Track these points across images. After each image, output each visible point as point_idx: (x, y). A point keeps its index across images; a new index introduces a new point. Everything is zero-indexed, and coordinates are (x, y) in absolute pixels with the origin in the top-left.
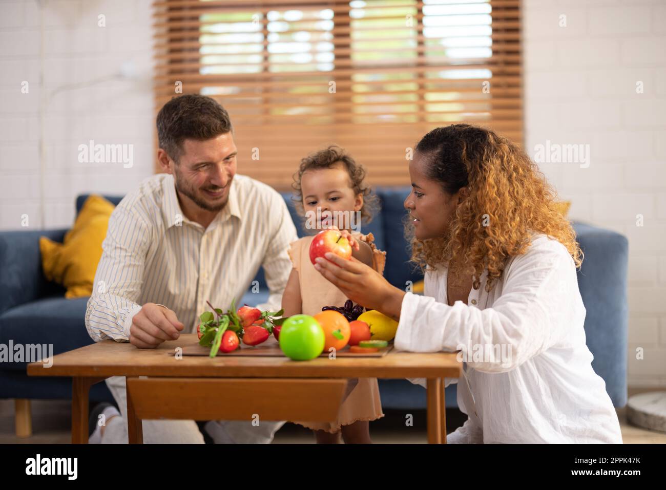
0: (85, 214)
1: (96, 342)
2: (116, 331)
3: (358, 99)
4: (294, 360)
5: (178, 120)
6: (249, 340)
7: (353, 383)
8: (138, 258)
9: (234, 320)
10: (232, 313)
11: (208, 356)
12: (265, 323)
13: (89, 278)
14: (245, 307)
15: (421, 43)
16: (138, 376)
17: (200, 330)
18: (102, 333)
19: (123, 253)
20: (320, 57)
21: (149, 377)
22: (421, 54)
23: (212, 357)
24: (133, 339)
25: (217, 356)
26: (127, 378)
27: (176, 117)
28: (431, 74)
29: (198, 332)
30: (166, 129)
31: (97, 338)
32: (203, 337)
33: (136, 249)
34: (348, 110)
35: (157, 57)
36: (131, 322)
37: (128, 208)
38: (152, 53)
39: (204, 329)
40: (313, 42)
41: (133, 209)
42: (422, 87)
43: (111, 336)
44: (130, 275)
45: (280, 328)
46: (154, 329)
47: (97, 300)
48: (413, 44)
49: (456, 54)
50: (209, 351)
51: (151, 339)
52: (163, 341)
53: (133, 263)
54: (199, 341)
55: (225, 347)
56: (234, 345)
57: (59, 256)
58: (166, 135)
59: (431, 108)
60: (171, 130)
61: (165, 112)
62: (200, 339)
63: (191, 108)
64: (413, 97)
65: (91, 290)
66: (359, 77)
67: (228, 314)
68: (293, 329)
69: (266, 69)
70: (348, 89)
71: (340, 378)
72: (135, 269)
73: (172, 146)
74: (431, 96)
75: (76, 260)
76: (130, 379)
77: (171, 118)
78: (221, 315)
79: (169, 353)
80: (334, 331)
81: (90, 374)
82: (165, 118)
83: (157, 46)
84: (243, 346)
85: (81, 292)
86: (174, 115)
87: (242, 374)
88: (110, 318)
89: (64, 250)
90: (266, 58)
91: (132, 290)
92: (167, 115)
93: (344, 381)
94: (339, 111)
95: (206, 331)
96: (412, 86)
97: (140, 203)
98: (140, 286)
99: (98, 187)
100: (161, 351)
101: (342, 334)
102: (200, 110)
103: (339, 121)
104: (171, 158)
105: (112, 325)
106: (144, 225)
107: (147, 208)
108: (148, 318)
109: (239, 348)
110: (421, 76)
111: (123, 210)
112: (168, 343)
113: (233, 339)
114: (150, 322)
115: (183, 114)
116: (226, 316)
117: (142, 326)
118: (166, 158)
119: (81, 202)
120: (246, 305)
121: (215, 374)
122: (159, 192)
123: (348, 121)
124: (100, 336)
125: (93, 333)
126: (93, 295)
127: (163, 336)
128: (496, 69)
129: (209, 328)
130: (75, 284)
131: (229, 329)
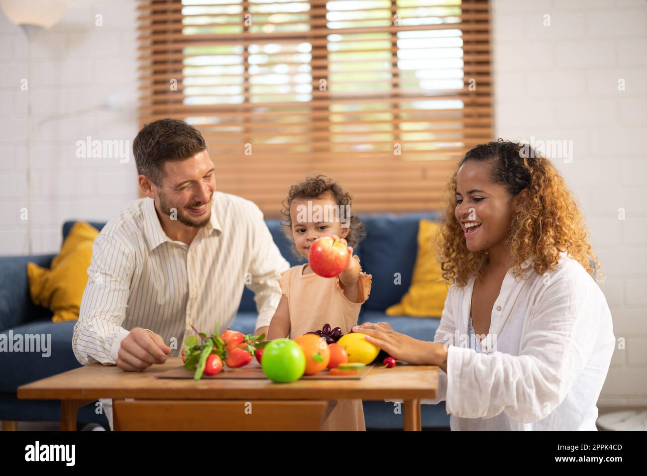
0: (71, 240)
1: (83, 366)
2: (104, 355)
3: (335, 129)
4: (276, 382)
5: (155, 145)
6: (232, 363)
7: (332, 405)
8: (123, 282)
9: (217, 343)
10: (216, 337)
11: (192, 378)
12: (247, 347)
13: (76, 302)
14: (228, 331)
15: (395, 75)
16: (124, 399)
17: (185, 353)
18: (89, 356)
19: (108, 279)
20: (298, 89)
21: (136, 399)
22: (395, 85)
23: (196, 380)
24: (120, 362)
25: (202, 378)
26: (113, 401)
27: (153, 141)
28: (405, 105)
29: (183, 355)
30: (144, 154)
31: (84, 361)
32: (188, 361)
33: (121, 274)
34: (326, 139)
35: (142, 88)
36: (119, 346)
37: (111, 235)
38: (138, 84)
39: (189, 352)
40: (291, 74)
41: (115, 236)
42: (397, 117)
43: (98, 359)
44: (115, 299)
45: (262, 352)
46: (142, 352)
47: (85, 324)
48: (388, 76)
49: (429, 85)
50: (194, 374)
51: (137, 362)
52: (151, 364)
53: (118, 287)
54: (183, 364)
55: (209, 371)
56: (218, 369)
57: (47, 281)
58: (145, 161)
59: (406, 137)
60: (150, 154)
61: (142, 139)
62: (184, 362)
63: (166, 132)
64: (388, 127)
65: (78, 315)
66: (336, 107)
67: (212, 338)
68: (274, 352)
69: (247, 100)
70: (326, 119)
71: (320, 400)
72: (121, 293)
73: (153, 171)
74: (405, 126)
75: (62, 284)
76: (117, 402)
77: (149, 144)
78: (205, 339)
79: (155, 376)
80: (315, 354)
81: (78, 397)
82: (142, 145)
83: (142, 78)
84: (226, 368)
85: (67, 316)
86: (151, 140)
87: (226, 397)
88: (98, 343)
89: (50, 275)
90: (247, 90)
91: (118, 314)
92: (144, 142)
93: (324, 403)
94: (317, 140)
95: (191, 355)
96: (388, 116)
97: (122, 229)
98: (125, 310)
99: (83, 214)
100: (148, 374)
101: (321, 357)
102: (175, 133)
103: (316, 150)
104: (153, 182)
105: (100, 349)
106: (127, 250)
107: (130, 234)
108: (136, 342)
109: (223, 371)
110: (396, 106)
111: (106, 237)
112: (154, 366)
113: (216, 362)
114: (138, 345)
115: (160, 138)
116: (210, 340)
117: (130, 350)
118: (147, 183)
119: (68, 229)
120: (228, 329)
121: (199, 397)
122: (140, 216)
123: (326, 150)
124: (87, 359)
125: (80, 356)
126: (80, 319)
127: (151, 359)
128: (468, 99)
129: (194, 352)
130: (61, 308)
131: (213, 352)
